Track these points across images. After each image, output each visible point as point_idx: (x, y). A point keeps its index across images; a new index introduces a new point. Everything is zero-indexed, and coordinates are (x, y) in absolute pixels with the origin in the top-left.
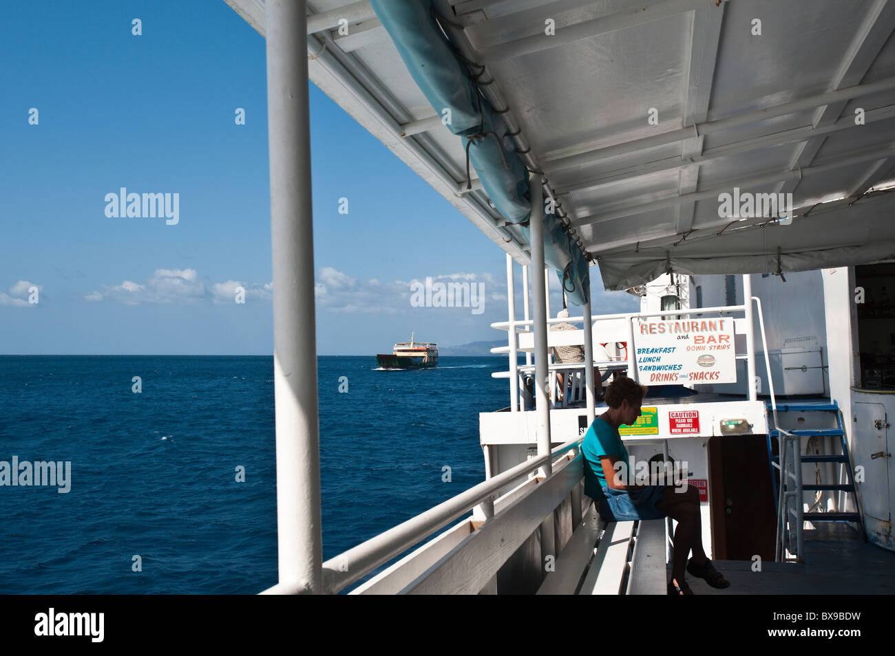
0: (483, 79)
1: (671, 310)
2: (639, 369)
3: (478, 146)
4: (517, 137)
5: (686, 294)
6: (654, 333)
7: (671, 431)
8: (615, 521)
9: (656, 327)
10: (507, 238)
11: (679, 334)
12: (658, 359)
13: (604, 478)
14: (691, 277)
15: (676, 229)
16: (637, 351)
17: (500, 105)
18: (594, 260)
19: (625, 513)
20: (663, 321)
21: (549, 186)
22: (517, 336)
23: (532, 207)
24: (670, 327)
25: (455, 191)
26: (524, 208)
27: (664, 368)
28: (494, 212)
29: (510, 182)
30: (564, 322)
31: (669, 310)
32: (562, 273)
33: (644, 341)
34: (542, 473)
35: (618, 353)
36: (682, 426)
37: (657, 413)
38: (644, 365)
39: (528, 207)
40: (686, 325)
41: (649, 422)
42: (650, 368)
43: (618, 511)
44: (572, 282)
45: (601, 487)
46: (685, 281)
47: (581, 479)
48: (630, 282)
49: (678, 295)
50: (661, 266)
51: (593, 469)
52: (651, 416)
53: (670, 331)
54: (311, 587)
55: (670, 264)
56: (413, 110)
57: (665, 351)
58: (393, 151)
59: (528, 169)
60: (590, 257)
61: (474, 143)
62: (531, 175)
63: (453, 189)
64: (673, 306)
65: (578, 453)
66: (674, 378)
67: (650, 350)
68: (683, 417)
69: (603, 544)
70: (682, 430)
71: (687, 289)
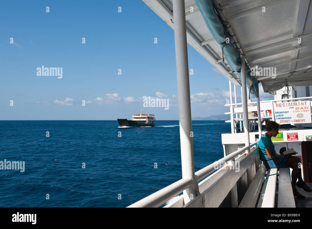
0: (228, 26)
1: (286, 99)
2: (276, 119)
3: (226, 48)
4: (237, 44)
5: (291, 93)
6: (281, 107)
7: (288, 140)
8: (270, 168)
9: (282, 104)
10: (231, 77)
11: (290, 107)
12: (283, 115)
13: (266, 154)
14: (292, 87)
15: (289, 71)
16: (275, 113)
17: (232, 34)
18: (260, 83)
19: (274, 166)
20: (283, 103)
21: (246, 59)
22: (233, 109)
23: (241, 66)
24: (287, 104)
25: (216, 62)
26: (239, 67)
27: (285, 118)
28: (228, 68)
29: (235, 58)
30: (250, 104)
31: (285, 99)
32: (250, 87)
33: (277, 109)
34: (247, 152)
35: (266, 114)
36: (292, 138)
37: (283, 134)
38: (278, 117)
39: (240, 66)
40: (293, 103)
41: (280, 136)
42: (280, 118)
43: (272, 165)
44: (253, 90)
45: (265, 157)
46: (290, 89)
47: (259, 154)
48: (273, 90)
49: (288, 94)
50: (284, 84)
51: (262, 151)
52: (281, 134)
53: (287, 106)
54: (192, 180)
55: (287, 83)
56: (204, 37)
57: (285, 112)
58: (197, 50)
59: (240, 54)
60: (259, 82)
61: (225, 47)
62: (241, 56)
63: (215, 61)
64: (286, 98)
65: (257, 146)
66: (288, 122)
67: (280, 112)
68: (292, 135)
69: (267, 176)
70: (292, 139)
71: (291, 92)
